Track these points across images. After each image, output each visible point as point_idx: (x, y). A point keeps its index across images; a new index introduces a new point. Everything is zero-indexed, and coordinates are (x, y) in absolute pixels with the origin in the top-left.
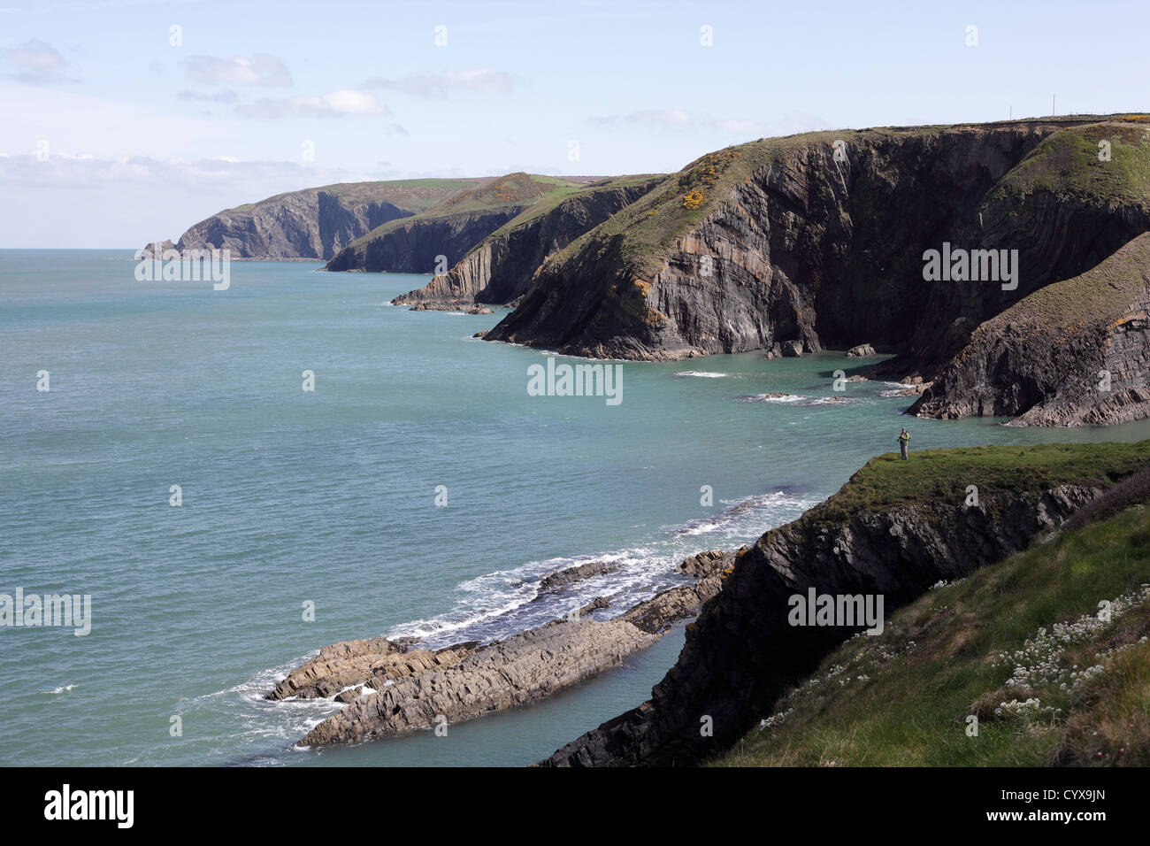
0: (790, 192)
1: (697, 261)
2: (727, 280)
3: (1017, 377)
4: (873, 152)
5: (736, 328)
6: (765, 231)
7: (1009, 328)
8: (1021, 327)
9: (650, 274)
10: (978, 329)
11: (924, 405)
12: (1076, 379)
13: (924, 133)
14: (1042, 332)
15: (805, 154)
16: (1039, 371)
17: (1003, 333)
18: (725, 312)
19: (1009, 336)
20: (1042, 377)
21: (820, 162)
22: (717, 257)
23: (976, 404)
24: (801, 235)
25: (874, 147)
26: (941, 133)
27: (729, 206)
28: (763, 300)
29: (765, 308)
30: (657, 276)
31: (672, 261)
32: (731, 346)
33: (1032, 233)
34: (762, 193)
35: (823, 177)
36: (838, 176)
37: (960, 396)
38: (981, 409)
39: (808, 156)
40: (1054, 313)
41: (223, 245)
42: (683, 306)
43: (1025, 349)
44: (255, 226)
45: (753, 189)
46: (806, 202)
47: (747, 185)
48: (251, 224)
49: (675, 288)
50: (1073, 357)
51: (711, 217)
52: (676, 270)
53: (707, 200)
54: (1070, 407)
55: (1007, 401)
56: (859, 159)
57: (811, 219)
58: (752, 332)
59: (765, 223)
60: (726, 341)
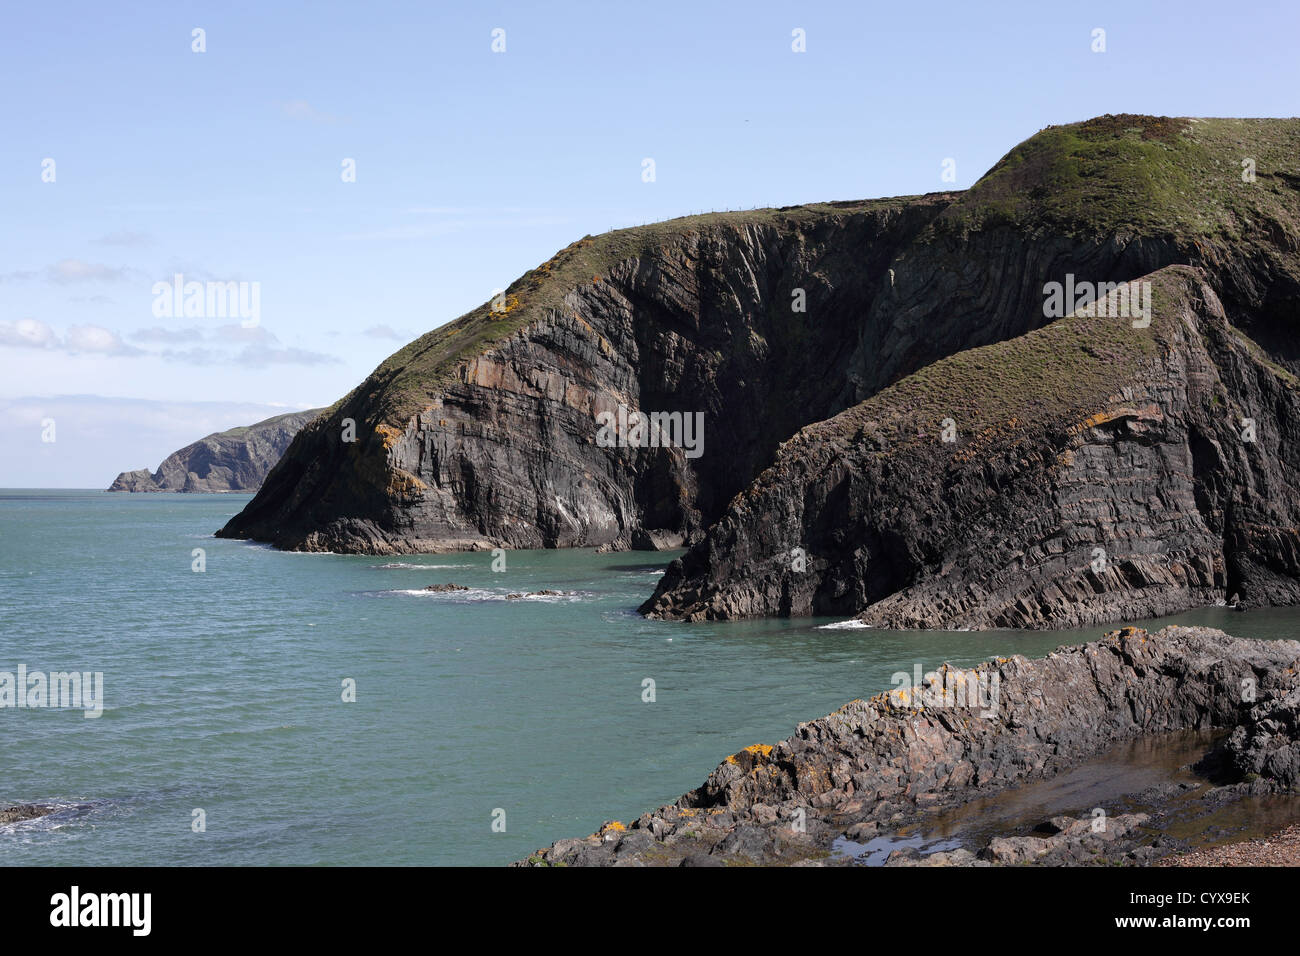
0: (669, 299)
1: (497, 398)
2: (556, 432)
3: (867, 533)
4: (802, 238)
5: (572, 510)
6: (630, 361)
7: (859, 435)
8: (885, 431)
9: (403, 415)
10: (797, 436)
11: (666, 596)
12: (990, 534)
13: (879, 208)
14: (926, 440)
15: (695, 242)
16: (912, 519)
17: (847, 445)
18: (550, 484)
19: (857, 449)
20: (919, 532)
21: (718, 254)
22: (538, 394)
23: (774, 592)
24: (689, 367)
25: (803, 232)
26: (904, 206)
27: (558, 316)
28: (626, 468)
29: (631, 482)
30: (414, 418)
31: (449, 397)
32: (555, 537)
33: (983, 301)
34: (624, 301)
35: (722, 277)
36: (747, 275)
37: (738, 575)
38: (785, 602)
39: (699, 246)
40: (960, 404)
41: (209, 475)
42: (467, 469)
43: (886, 472)
44: (247, 453)
45: (608, 293)
46: (697, 317)
47: (596, 287)
48: (243, 449)
49: (452, 440)
50: (991, 491)
51: (526, 331)
52: (458, 412)
53: (522, 306)
54: (971, 594)
55: (842, 586)
56: (780, 250)
57: (704, 341)
58: (604, 518)
59: (630, 348)
60: (549, 529)
